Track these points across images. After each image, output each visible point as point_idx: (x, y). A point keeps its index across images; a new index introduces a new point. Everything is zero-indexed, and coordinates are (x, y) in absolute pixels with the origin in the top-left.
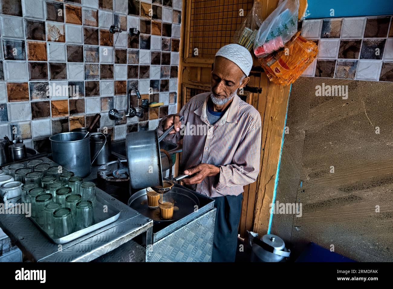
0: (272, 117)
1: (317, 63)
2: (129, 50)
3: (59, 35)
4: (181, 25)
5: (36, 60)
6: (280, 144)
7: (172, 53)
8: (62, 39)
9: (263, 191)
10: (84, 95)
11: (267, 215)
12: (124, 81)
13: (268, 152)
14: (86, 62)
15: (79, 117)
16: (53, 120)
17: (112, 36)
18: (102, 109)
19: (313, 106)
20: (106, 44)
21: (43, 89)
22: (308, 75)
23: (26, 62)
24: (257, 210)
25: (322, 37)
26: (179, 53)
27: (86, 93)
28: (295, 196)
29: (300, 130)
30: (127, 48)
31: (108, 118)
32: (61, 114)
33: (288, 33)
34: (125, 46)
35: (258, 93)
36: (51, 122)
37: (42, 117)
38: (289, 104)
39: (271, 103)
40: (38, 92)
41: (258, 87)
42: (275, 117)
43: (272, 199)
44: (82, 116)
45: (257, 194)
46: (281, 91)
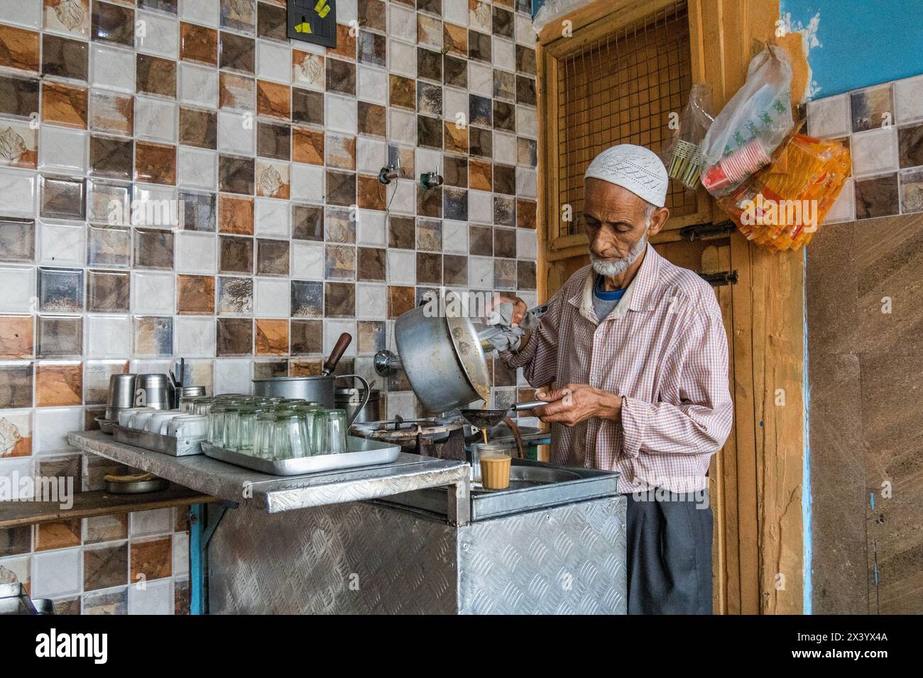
0: (770, 337)
1: (856, 187)
2: (420, 219)
3: (279, 185)
4: (537, 169)
5: (233, 232)
6: (801, 400)
7: (520, 232)
8: (284, 191)
9: (776, 538)
10: (322, 313)
11: (795, 605)
12: (410, 288)
13: (774, 426)
14: (328, 241)
15: (309, 361)
16: (257, 361)
17: (384, 189)
18: (361, 347)
19: (864, 289)
20: (369, 205)
21: (241, 291)
22: (840, 220)
23: (214, 236)
24: (765, 596)
25: (855, 130)
26: (536, 231)
27: (326, 309)
28: (862, 537)
29: (844, 356)
30: (415, 215)
31: (374, 371)
32: (273, 350)
33: (774, 130)
34: (411, 210)
35: (730, 283)
36: (253, 366)
37: (236, 353)
38: (808, 295)
39: (764, 302)
40: (232, 299)
41: (728, 269)
42: (777, 334)
43: (802, 555)
44: (317, 361)
45: (760, 549)
46: (784, 267)
